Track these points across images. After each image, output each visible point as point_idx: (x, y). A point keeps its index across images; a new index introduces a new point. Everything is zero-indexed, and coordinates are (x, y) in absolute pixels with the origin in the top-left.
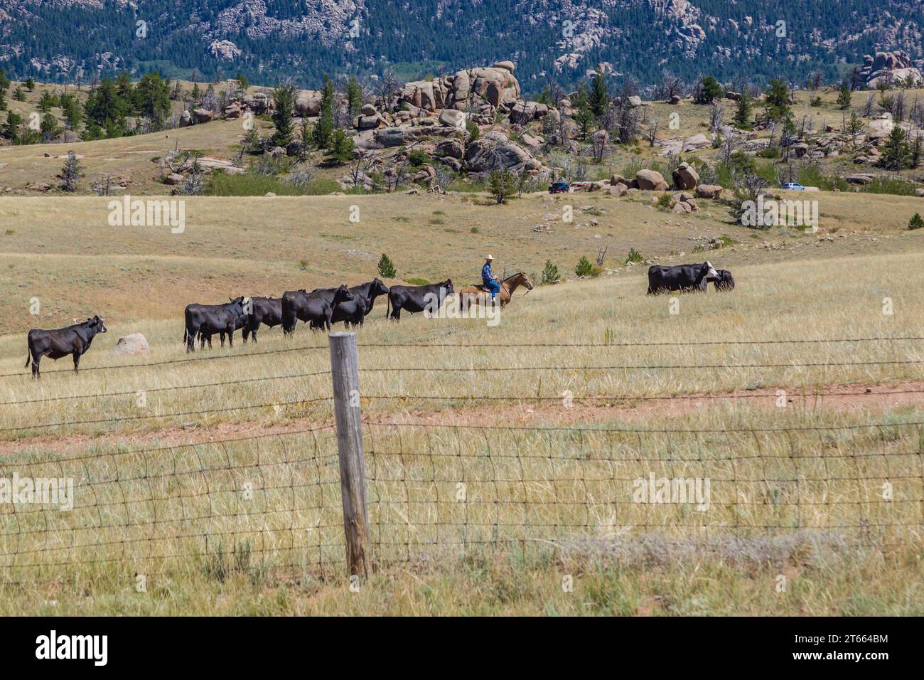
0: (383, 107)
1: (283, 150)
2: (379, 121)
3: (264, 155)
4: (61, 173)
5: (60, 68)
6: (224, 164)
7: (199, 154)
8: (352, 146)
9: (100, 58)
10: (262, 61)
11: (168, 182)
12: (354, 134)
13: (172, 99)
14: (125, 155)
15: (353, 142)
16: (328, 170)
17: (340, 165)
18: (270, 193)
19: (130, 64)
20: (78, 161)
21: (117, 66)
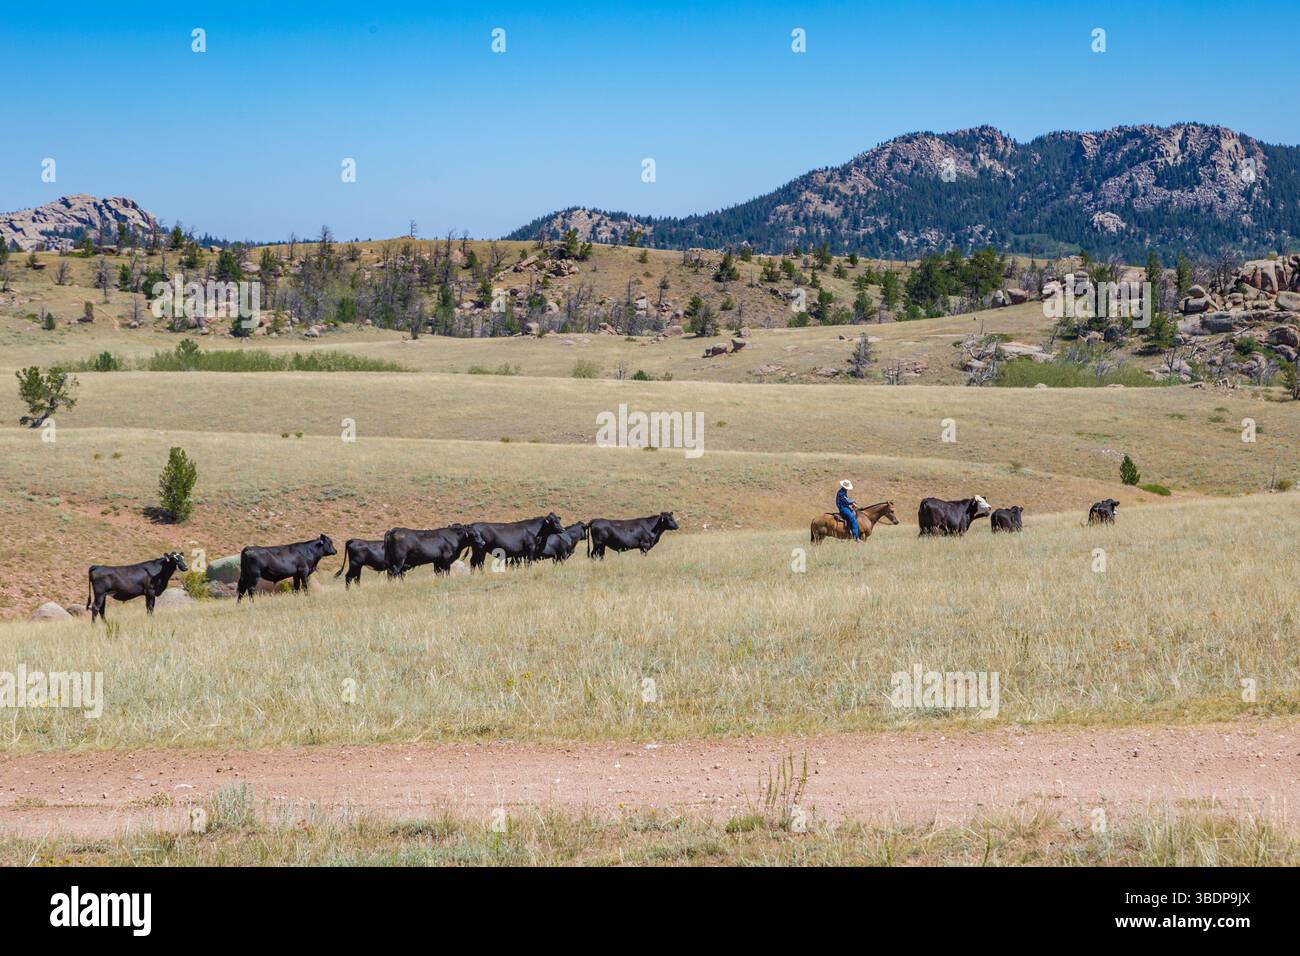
0: (1219, 289)
1: (1099, 335)
2: (1207, 304)
3: (1079, 341)
4: (853, 358)
5: (928, 242)
6: (1032, 349)
7: (1007, 339)
8: (1175, 331)
9: (972, 232)
10: (1148, 235)
11: (966, 368)
12: (1179, 318)
13: (1007, 277)
14: (925, 339)
15: (1175, 326)
16: (1146, 359)
17: (1160, 352)
18: (1040, 385)
19: (1003, 238)
20: (870, 344)
21: (990, 240)
